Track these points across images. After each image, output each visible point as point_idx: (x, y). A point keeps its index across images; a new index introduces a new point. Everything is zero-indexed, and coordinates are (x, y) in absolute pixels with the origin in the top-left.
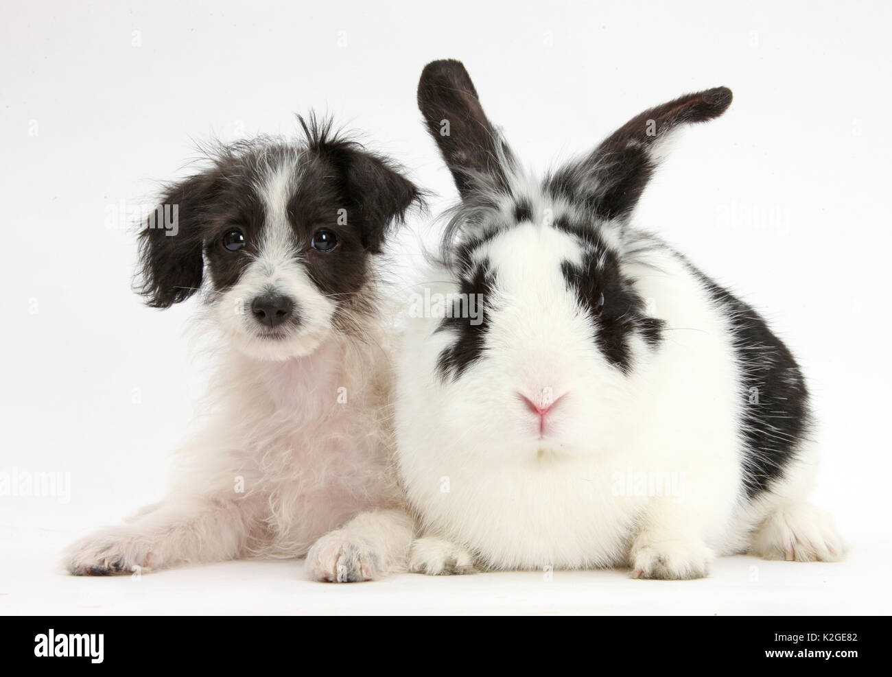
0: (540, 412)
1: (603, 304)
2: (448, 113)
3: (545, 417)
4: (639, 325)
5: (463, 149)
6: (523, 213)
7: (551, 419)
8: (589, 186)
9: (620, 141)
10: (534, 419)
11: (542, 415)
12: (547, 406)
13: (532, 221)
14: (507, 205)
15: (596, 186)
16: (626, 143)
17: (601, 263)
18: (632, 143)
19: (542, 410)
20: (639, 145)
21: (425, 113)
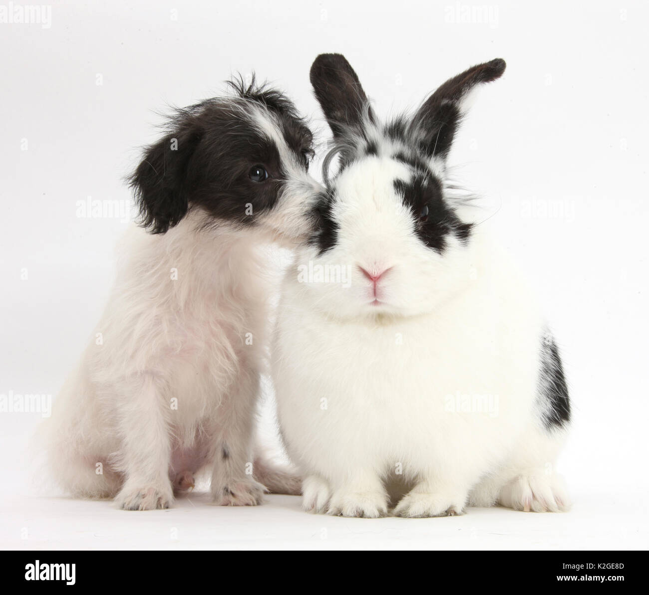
0: (373, 279)
1: (427, 214)
2: (330, 85)
3: (377, 283)
4: (453, 228)
5: (339, 109)
6: (372, 149)
7: (382, 284)
8: (420, 135)
9: (436, 101)
10: (368, 284)
11: (375, 282)
12: (379, 275)
13: (377, 155)
14: (362, 144)
15: (424, 135)
16: (440, 103)
17: (425, 183)
18: (445, 102)
19: (375, 278)
20: (450, 102)
21: (314, 85)
